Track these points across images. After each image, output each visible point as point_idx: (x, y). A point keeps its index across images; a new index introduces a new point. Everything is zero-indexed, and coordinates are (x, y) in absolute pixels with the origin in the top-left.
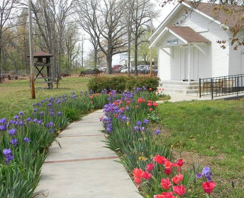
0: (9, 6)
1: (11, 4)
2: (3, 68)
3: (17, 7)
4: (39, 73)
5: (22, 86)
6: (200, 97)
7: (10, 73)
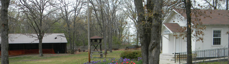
0: (79, 7)
1: (80, 6)
2: (76, 44)
3: (84, 8)
4: (95, 49)
5: (86, 56)
6: (175, 62)
7: (80, 48)
